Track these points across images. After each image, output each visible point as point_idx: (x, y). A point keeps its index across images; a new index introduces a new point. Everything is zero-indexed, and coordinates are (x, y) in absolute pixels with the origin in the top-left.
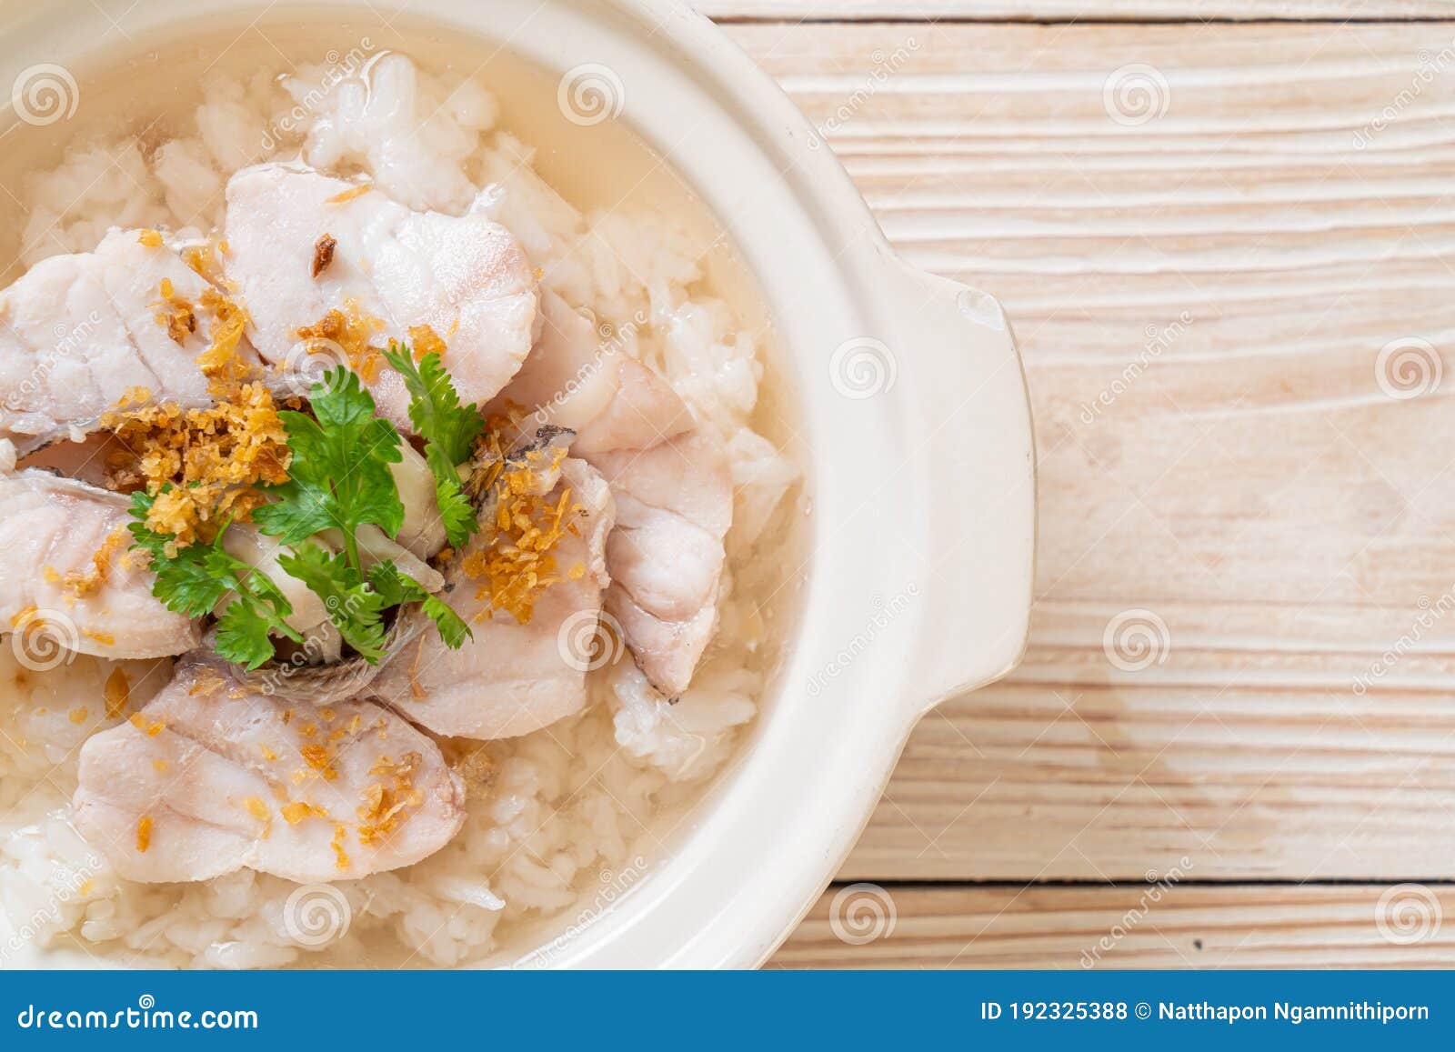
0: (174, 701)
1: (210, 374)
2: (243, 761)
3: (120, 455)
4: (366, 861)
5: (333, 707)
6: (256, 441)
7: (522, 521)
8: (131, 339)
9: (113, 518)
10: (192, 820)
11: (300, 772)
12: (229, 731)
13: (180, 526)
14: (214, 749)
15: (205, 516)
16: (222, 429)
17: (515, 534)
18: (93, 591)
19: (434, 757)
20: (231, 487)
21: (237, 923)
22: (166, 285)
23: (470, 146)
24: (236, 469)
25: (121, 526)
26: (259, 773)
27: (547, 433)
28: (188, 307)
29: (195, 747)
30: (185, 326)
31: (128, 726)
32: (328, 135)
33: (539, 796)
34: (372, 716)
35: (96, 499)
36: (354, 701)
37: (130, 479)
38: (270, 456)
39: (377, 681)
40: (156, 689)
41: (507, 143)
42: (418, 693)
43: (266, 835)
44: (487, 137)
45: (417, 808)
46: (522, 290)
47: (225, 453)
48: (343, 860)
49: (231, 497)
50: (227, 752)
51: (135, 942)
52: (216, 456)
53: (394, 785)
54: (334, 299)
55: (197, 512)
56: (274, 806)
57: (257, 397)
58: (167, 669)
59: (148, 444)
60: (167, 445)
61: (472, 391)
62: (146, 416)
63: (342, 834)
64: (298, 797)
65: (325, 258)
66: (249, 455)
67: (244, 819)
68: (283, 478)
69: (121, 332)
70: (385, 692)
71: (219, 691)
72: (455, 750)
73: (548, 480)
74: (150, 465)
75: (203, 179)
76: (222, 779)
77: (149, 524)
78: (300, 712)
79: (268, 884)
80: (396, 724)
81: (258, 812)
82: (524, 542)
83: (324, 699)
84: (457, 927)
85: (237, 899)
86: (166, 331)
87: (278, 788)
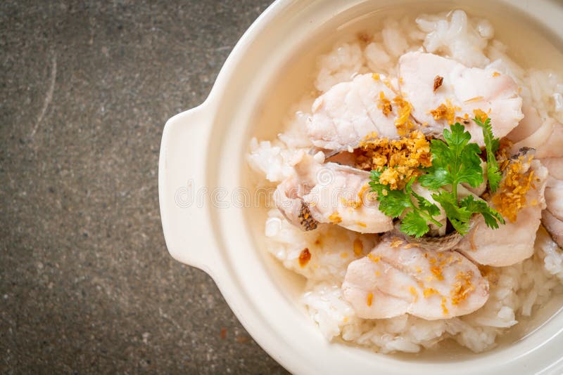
0: (383, 249)
1: (398, 127)
2: (407, 272)
3: (361, 158)
4: (454, 312)
5: (442, 253)
6: (420, 152)
7: (516, 183)
8: (368, 114)
10: (387, 295)
11: (429, 278)
12: (404, 261)
13: (393, 181)
14: (397, 268)
15: (402, 178)
16: (404, 147)
17: (512, 188)
19: (478, 273)
20: (410, 168)
21: (397, 335)
22: (382, 94)
23: (485, 45)
24: (413, 161)
26: (414, 278)
27: (525, 150)
28: (389, 102)
29: (390, 267)
30: (388, 109)
31: (366, 259)
32: (433, 41)
33: (513, 289)
34: (455, 256)
35: (356, 173)
36: (450, 250)
37: (367, 166)
38: (425, 157)
39: (459, 243)
40: (374, 246)
41: (498, 44)
42: (473, 248)
43: (416, 301)
44: (490, 41)
45: (473, 292)
46: (515, 96)
47: (407, 156)
48: (446, 311)
49: (411, 171)
50: (402, 269)
51: (360, 341)
52: (404, 156)
53: (465, 283)
54: (441, 100)
55: (399, 178)
56: (419, 291)
57: (420, 136)
58: (379, 237)
59: (374, 153)
60: (381, 154)
62: (376, 143)
63: (445, 301)
64: (428, 286)
65: (438, 84)
66: (417, 156)
67: (408, 295)
68: (430, 165)
69: (365, 111)
70: (462, 247)
71: (400, 245)
72: (485, 270)
73: (526, 167)
74: (379, 160)
75: (384, 58)
76: (400, 279)
77: (381, 181)
78: (431, 254)
79: (413, 320)
80: (465, 260)
81: (413, 293)
82: (515, 191)
83: (441, 249)
84: (484, 336)
85: (401, 325)
86: (381, 111)
87: (420, 283)
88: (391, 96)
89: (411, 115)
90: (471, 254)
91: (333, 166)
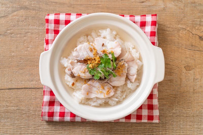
0: (90, 82)
1: (94, 54)
2: (96, 88)
3: (86, 62)
4: (107, 96)
5: (104, 83)
6: (98, 60)
7: (120, 67)
8: (87, 52)
9: (85, 67)
10: (92, 93)
11: (101, 89)
12: (95, 85)
13: (92, 67)
15: (94, 66)
16: (95, 59)
17: (119, 68)
18: (84, 72)
19: (112, 88)
20: (96, 64)
21: (95, 102)
22: (90, 47)
23: (115, 36)
24: (96, 62)
25: (86, 67)
26: (97, 88)
27: (122, 60)
28: (91, 49)
29: (92, 86)
30: (91, 51)
31: (86, 84)
32: (103, 35)
33: (121, 91)
34: (107, 84)
35: (84, 65)
36: (105, 82)
37: (87, 63)
38: (99, 61)
39: (107, 81)
40: (88, 82)
41: (117, 36)
42: (111, 82)
43: (98, 94)
44: (116, 35)
45: (111, 92)
46: (120, 48)
47: (95, 61)
48: (105, 96)
49: (96, 65)
50: (95, 87)
51: (86, 103)
52: (94, 61)
53: (109, 90)
54: (104, 48)
55: (93, 66)
56: (98, 91)
57: (98, 56)
58: (89, 80)
59: (88, 61)
60: (90, 61)
61: (116, 56)
62: (88, 58)
63: (104, 94)
64: (101, 91)
65: (103, 45)
66: (97, 61)
67: (96, 93)
68: (100, 63)
69: (86, 51)
70: (108, 82)
71: (94, 81)
72: (114, 87)
73: (122, 63)
74: (89, 62)
75: (92, 39)
76: (94, 89)
77: (89, 67)
78: (101, 83)
79: (97, 98)
80: (109, 85)
81: (97, 92)
82: (120, 69)
83: (103, 82)
84: (114, 102)
85: (95, 100)
86: (90, 51)
87: (99, 90)
88: (92, 47)
89: (96, 52)
90: (110, 83)
91: (79, 63)
